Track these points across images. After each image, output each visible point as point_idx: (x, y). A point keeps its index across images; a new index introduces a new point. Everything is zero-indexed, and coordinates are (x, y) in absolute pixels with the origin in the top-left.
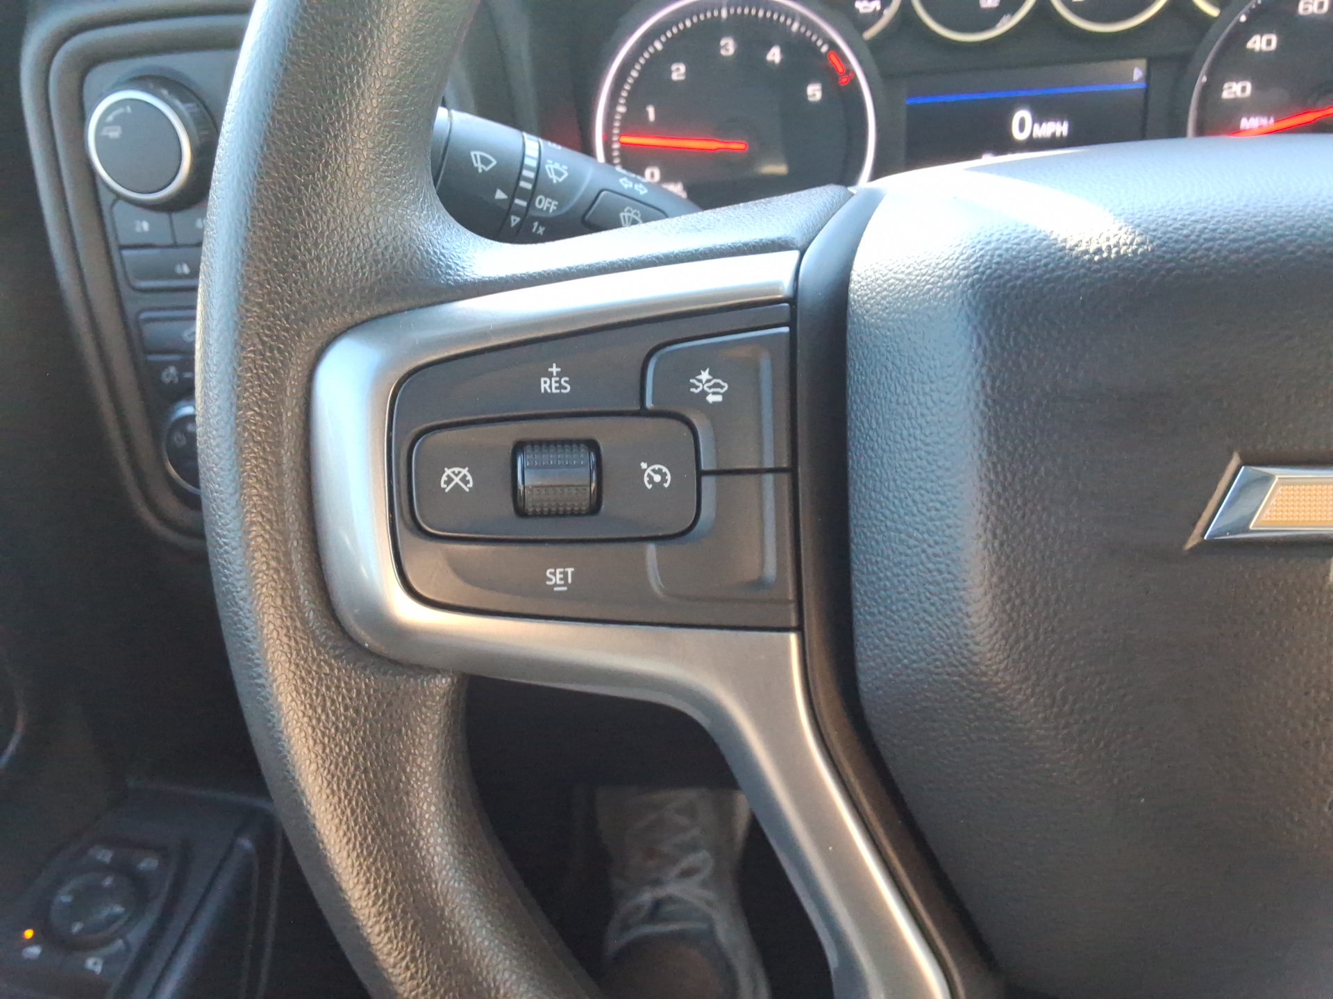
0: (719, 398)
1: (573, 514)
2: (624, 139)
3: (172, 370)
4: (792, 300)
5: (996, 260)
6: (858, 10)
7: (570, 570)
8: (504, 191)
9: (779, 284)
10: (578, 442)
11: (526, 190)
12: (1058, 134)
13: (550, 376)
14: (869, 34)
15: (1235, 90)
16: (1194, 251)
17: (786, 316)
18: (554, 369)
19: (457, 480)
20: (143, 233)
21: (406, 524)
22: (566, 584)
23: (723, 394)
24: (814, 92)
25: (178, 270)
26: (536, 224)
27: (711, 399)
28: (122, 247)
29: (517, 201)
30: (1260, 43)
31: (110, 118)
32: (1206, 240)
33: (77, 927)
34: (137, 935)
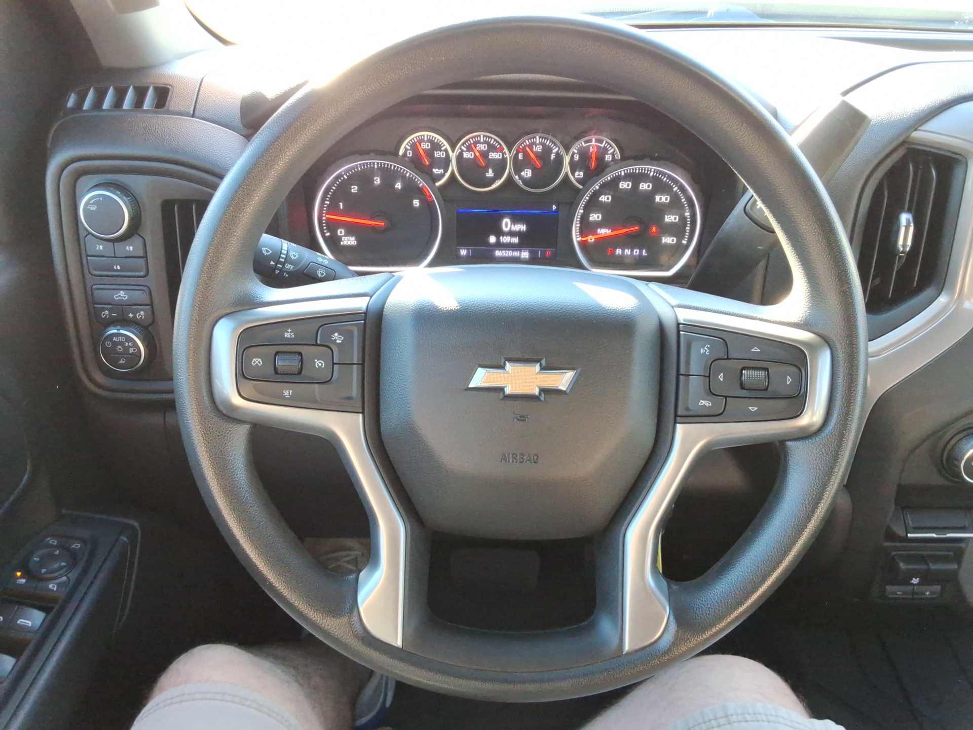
0: (340, 341)
1: (293, 374)
2: (327, 216)
3: (107, 312)
4: (366, 313)
5: (420, 307)
6: (434, 172)
7: (291, 391)
8: (274, 262)
9: (362, 307)
10: (296, 353)
11: (282, 262)
12: (522, 230)
13: (288, 332)
14: (438, 184)
15: (595, 217)
16: (470, 309)
17: (363, 318)
18: (289, 330)
19: (257, 362)
20: (100, 250)
21: (241, 375)
22: (289, 395)
23: (342, 340)
24: (416, 203)
25: (115, 267)
26: (285, 273)
27: (338, 341)
28: (88, 256)
29: (278, 265)
30: (604, 198)
31: (92, 202)
32: (473, 307)
33: (43, 571)
34: (73, 575)
